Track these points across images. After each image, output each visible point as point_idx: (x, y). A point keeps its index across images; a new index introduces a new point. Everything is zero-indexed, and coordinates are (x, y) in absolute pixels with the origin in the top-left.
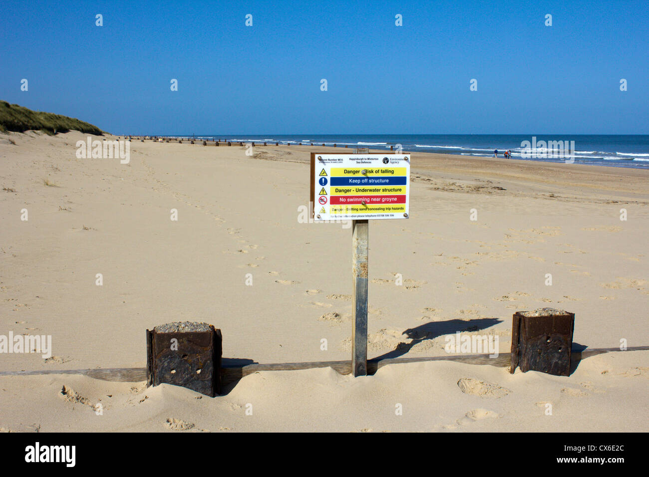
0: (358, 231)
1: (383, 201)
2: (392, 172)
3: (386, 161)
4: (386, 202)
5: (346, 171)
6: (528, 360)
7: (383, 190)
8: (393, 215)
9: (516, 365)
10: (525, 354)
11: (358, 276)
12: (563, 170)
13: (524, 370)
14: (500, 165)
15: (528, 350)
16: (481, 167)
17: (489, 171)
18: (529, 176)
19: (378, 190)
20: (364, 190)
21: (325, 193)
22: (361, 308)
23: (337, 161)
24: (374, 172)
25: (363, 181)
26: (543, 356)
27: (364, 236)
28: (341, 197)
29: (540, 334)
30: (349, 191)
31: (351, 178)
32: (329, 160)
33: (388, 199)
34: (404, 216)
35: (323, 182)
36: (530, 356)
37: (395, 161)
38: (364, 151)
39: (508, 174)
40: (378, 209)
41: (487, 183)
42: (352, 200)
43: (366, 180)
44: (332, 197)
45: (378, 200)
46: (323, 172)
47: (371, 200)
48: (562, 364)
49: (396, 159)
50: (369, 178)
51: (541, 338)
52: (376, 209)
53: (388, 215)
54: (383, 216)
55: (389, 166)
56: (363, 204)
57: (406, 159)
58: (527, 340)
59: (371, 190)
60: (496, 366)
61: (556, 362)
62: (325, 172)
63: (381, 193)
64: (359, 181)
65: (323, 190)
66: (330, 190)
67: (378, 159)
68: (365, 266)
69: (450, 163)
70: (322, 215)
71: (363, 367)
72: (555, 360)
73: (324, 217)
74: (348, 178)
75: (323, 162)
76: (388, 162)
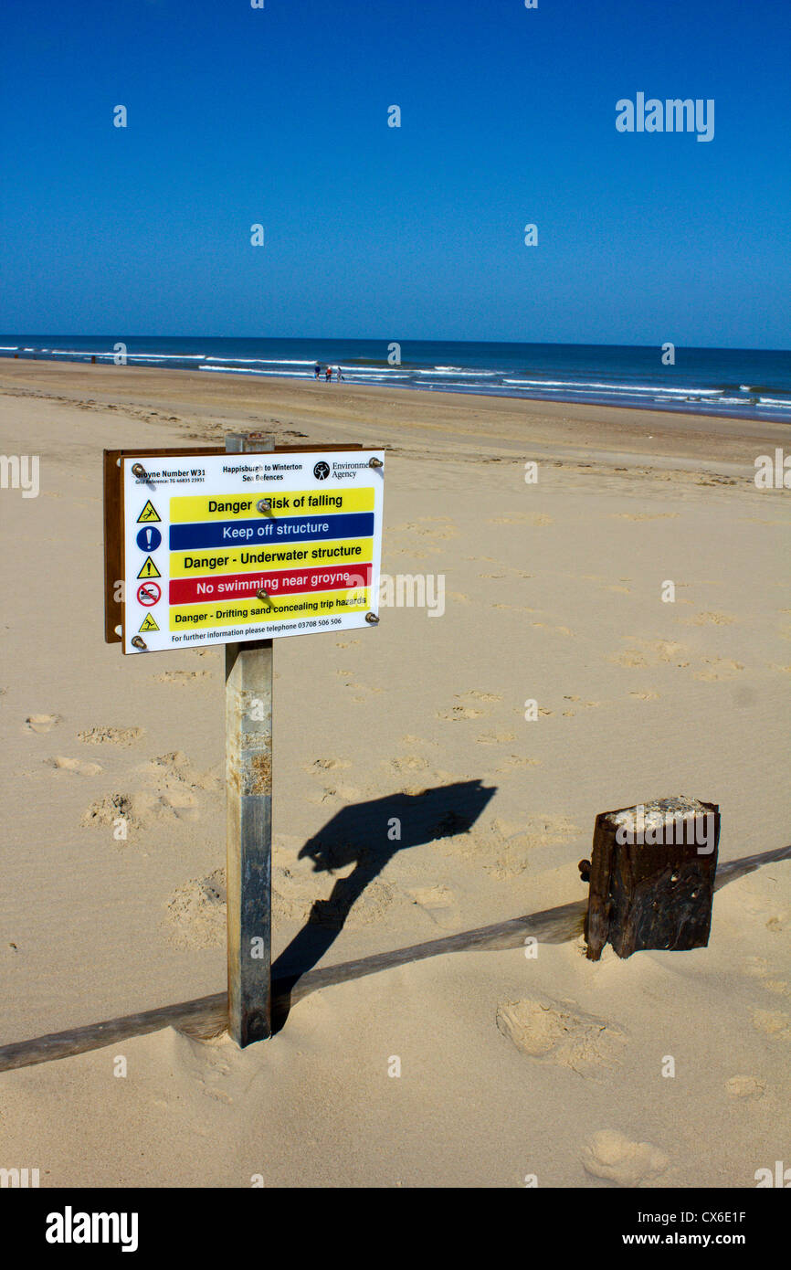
0: (245, 672)
1: (314, 584)
2: (338, 502)
3: (322, 471)
4: (322, 587)
5: (215, 506)
6: (634, 930)
7: (315, 554)
8: (339, 621)
9: (603, 941)
10: (626, 918)
11: (247, 791)
12: (382, 399)
13: (624, 953)
14: (280, 389)
15: (634, 907)
16: (250, 394)
17: (265, 401)
18: (331, 409)
19: (301, 555)
20: (265, 558)
21: (153, 572)
22: (255, 874)
23: (190, 476)
24: (291, 503)
25: (261, 532)
26: (663, 915)
27: (262, 684)
28: (201, 581)
29: (659, 868)
30: (222, 561)
31: (227, 524)
32: (165, 474)
33: (326, 578)
34: (368, 620)
35: (148, 541)
36: (638, 920)
37: (344, 470)
38: (263, 443)
39: (298, 406)
40: (301, 607)
41: (271, 424)
42: (229, 587)
43: (270, 528)
44: (175, 585)
45: (301, 581)
46: (150, 510)
47: (284, 583)
48: (697, 923)
49: (349, 466)
50: (276, 522)
51: (661, 875)
52: (296, 608)
53: (327, 623)
54: (314, 624)
55: (330, 486)
56: (261, 597)
57: (374, 465)
58: (634, 885)
59: (281, 557)
60: (551, 943)
61: (687, 924)
62: (153, 511)
63: (308, 563)
64: (248, 533)
65: (149, 564)
66: (170, 563)
67: (300, 467)
68: (263, 764)
69: (198, 387)
70: (147, 637)
71: (262, 1020)
72: (684, 918)
73: (154, 641)
74: (221, 526)
75: (148, 482)
76: (326, 474)
